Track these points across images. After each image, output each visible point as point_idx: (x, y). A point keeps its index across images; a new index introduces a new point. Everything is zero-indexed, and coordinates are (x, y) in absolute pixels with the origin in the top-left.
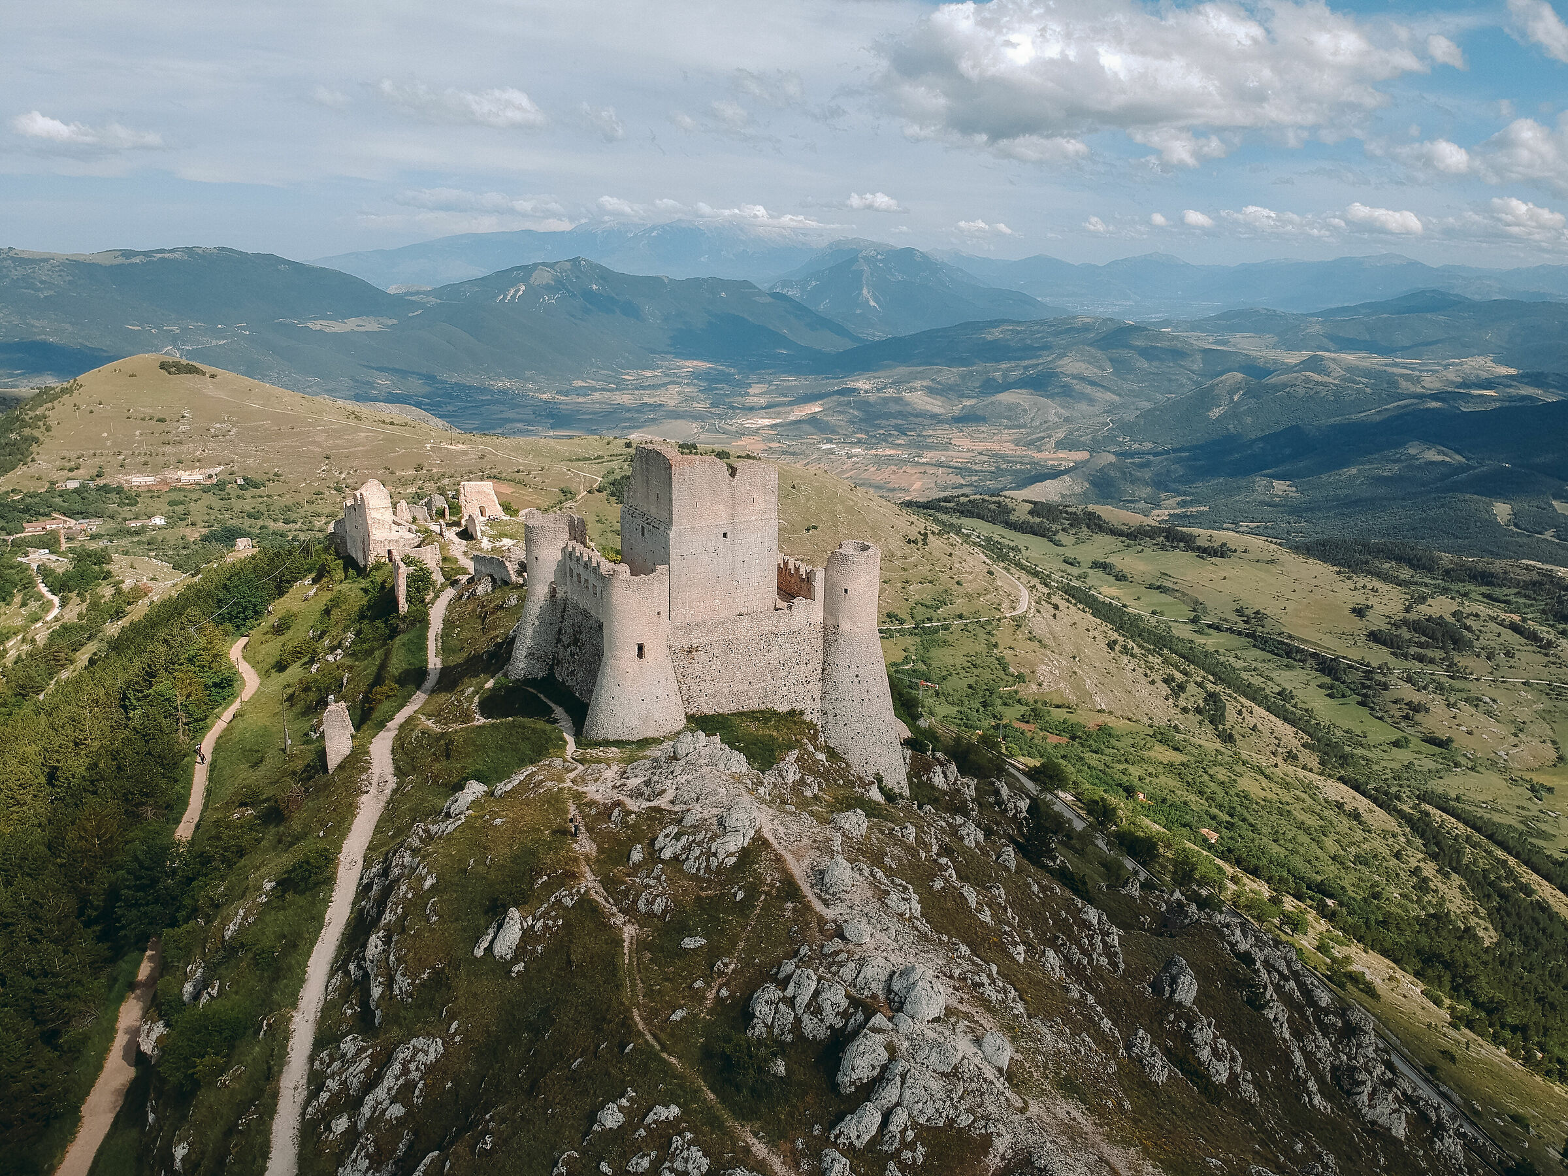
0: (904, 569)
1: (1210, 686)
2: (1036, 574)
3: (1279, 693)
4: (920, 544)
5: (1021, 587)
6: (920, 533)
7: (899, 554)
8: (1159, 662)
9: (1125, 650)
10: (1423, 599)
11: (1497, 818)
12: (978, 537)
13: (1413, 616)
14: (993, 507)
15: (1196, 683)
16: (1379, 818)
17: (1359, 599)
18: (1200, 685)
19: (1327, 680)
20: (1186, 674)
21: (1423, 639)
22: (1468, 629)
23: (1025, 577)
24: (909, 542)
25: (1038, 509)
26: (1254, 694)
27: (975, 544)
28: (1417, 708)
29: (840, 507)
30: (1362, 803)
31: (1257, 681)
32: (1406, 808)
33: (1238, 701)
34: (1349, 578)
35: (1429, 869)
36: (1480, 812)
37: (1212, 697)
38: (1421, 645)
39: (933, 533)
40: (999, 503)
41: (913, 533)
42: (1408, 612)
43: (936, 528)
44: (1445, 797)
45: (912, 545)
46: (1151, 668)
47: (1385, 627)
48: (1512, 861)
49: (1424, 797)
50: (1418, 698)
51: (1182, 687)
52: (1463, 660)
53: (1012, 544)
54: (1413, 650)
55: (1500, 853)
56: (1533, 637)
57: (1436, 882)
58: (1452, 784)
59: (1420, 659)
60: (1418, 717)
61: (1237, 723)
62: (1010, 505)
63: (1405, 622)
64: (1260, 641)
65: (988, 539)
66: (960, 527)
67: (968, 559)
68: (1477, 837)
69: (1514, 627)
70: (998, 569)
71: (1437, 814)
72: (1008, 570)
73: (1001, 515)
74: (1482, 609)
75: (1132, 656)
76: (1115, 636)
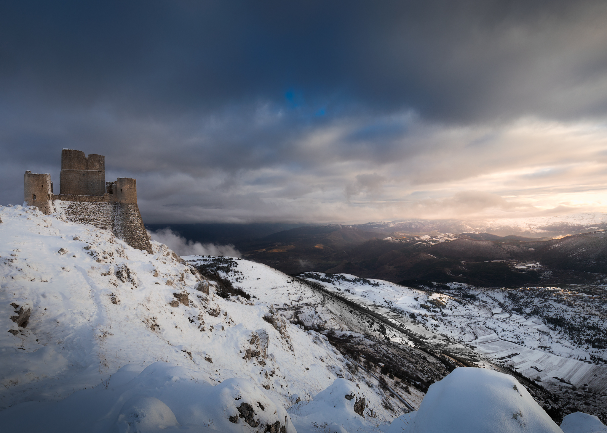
1: (380, 324)
2: (328, 293)
3: (400, 325)
4: (292, 283)
6: (291, 280)
8: (365, 316)
9: (355, 314)
10: (431, 295)
13: (429, 299)
14: (315, 275)
15: (376, 322)
16: (431, 359)
17: (415, 296)
18: (378, 323)
19: (412, 320)
20: (373, 319)
21: (433, 306)
22: (444, 302)
24: (288, 282)
26: (394, 326)
28: (437, 326)
30: (426, 355)
32: (438, 355)
33: (388, 327)
34: (412, 290)
36: (459, 356)
38: (434, 308)
39: (295, 280)
41: (289, 280)
42: (428, 298)
44: (448, 352)
46: (363, 318)
47: (423, 303)
49: (443, 353)
50: (436, 323)
51: (373, 324)
52: (445, 311)
54: (432, 309)
58: (450, 348)
59: (434, 311)
60: (438, 329)
61: (389, 334)
62: (320, 274)
63: (428, 301)
64: (393, 310)
71: (447, 357)
74: (446, 296)
75: (358, 315)
76: (351, 309)
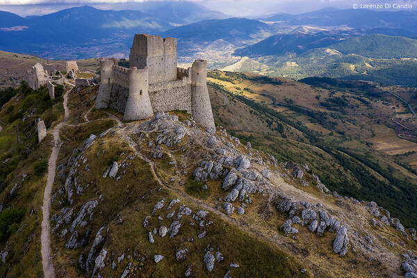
1: (279, 122)
3: (298, 123)
8: (265, 115)
9: (255, 113)
10: (334, 93)
11: (358, 153)
13: (332, 98)
14: (215, 74)
16: (327, 155)
17: (317, 94)
18: (276, 122)
19: (310, 118)
20: (272, 119)
21: (335, 104)
22: (347, 100)
23: (225, 94)
25: (227, 73)
26: (291, 124)
27: (210, 85)
28: (335, 124)
30: (322, 152)
31: (291, 120)
32: (334, 152)
33: (287, 126)
34: (314, 88)
35: (342, 169)
36: (353, 152)
37: (279, 125)
38: (335, 106)
40: (217, 73)
42: (330, 97)
44: (344, 148)
46: (262, 118)
47: (325, 101)
48: (363, 165)
49: (338, 149)
50: (334, 121)
51: (271, 123)
52: (346, 109)
54: (332, 107)
55: (360, 163)
56: (363, 101)
57: (344, 173)
58: (346, 144)
59: (334, 110)
60: (335, 126)
61: (287, 132)
62: (220, 73)
63: (330, 99)
64: (291, 108)
68: (354, 159)
69: (358, 99)
70: (218, 92)
71: (342, 153)
73: (217, 76)
74: (349, 95)
75: (257, 115)
76: (252, 109)
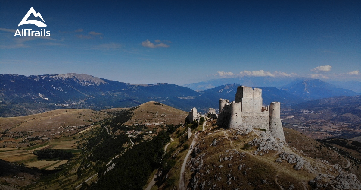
0: (315, 154)
2: (353, 159)
4: (319, 148)
5: (348, 161)
6: (319, 145)
7: (314, 150)
12: (337, 149)
14: (341, 142)
23: (349, 159)
24: (316, 147)
25: (354, 143)
27: (336, 150)
29: (297, 138)
39: (323, 146)
40: (343, 141)
41: (317, 145)
43: (324, 145)
45: (317, 148)
53: (347, 151)
62: (346, 141)
65: (340, 150)
66: (332, 146)
67: (333, 153)
70: (342, 156)
72: (345, 157)
73: (343, 144)
